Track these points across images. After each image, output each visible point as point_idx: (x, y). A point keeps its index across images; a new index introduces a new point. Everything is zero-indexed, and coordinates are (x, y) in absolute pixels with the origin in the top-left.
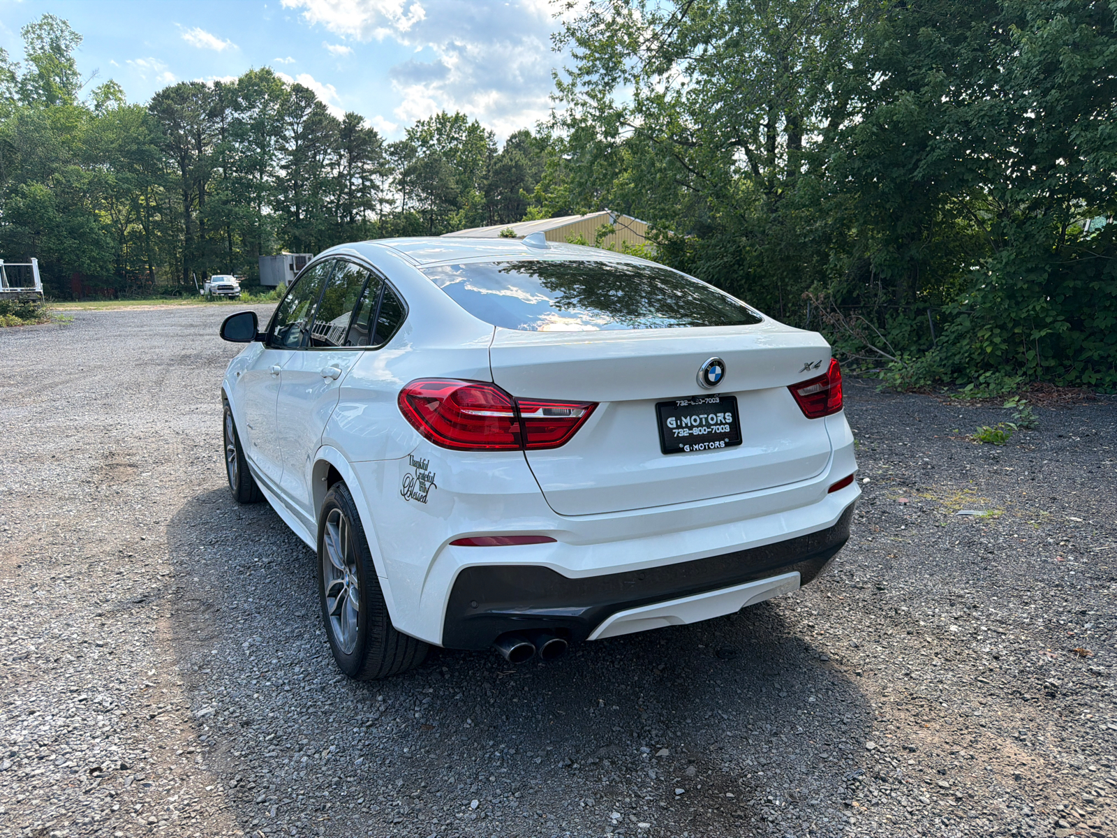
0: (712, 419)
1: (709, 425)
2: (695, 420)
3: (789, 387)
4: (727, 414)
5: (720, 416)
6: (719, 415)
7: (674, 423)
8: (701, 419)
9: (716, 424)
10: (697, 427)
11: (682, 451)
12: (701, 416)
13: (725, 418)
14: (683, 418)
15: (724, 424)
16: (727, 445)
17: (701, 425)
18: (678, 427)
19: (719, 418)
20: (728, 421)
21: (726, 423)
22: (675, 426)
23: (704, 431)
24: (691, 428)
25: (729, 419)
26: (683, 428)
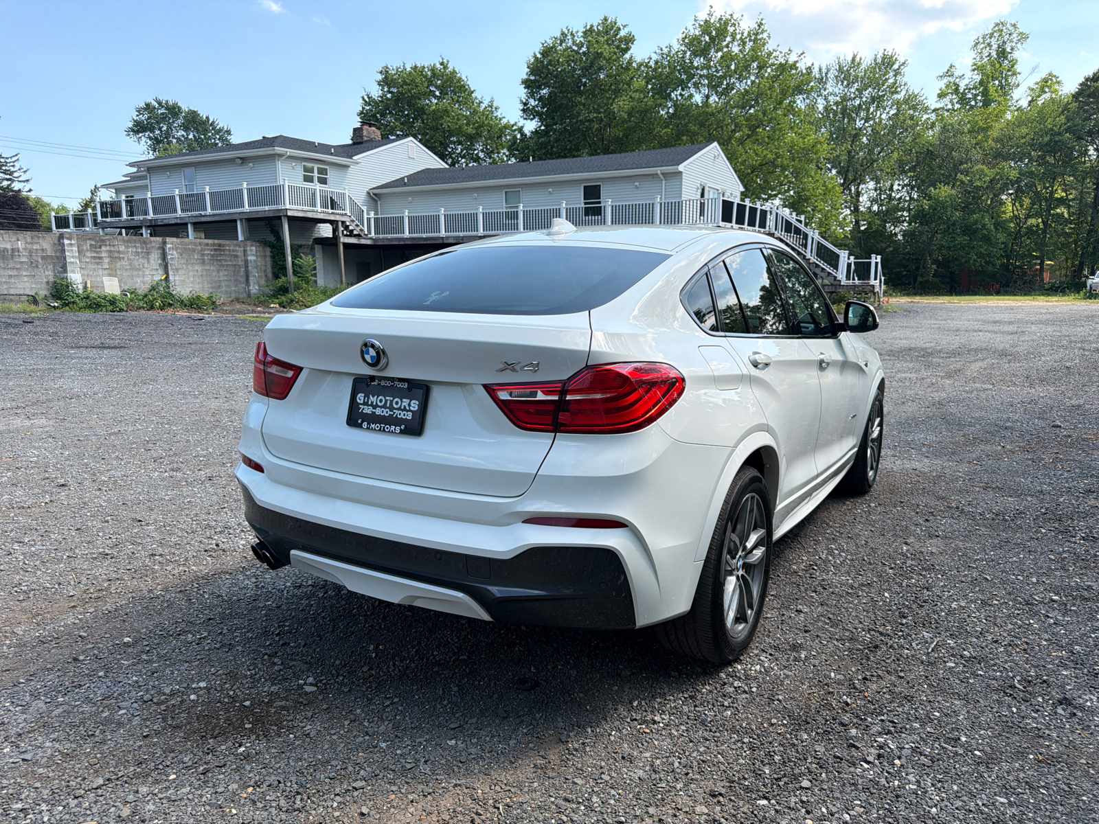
0: (397, 403)
1: (392, 408)
2: (381, 401)
3: (486, 386)
4: (413, 401)
5: (406, 402)
6: (404, 400)
7: (362, 398)
8: (386, 401)
9: (399, 409)
10: (381, 407)
11: (360, 426)
12: (387, 398)
13: (409, 405)
14: (371, 397)
15: (407, 411)
16: (402, 432)
17: (384, 406)
18: (365, 404)
19: (404, 404)
20: (412, 409)
21: (410, 411)
22: (362, 402)
23: (386, 413)
24: (375, 407)
25: (415, 405)
26: (368, 405)
